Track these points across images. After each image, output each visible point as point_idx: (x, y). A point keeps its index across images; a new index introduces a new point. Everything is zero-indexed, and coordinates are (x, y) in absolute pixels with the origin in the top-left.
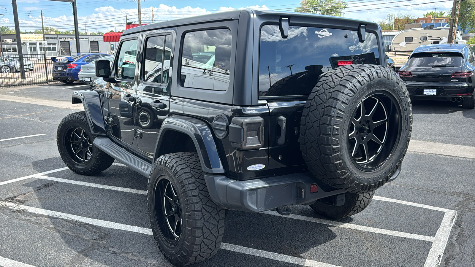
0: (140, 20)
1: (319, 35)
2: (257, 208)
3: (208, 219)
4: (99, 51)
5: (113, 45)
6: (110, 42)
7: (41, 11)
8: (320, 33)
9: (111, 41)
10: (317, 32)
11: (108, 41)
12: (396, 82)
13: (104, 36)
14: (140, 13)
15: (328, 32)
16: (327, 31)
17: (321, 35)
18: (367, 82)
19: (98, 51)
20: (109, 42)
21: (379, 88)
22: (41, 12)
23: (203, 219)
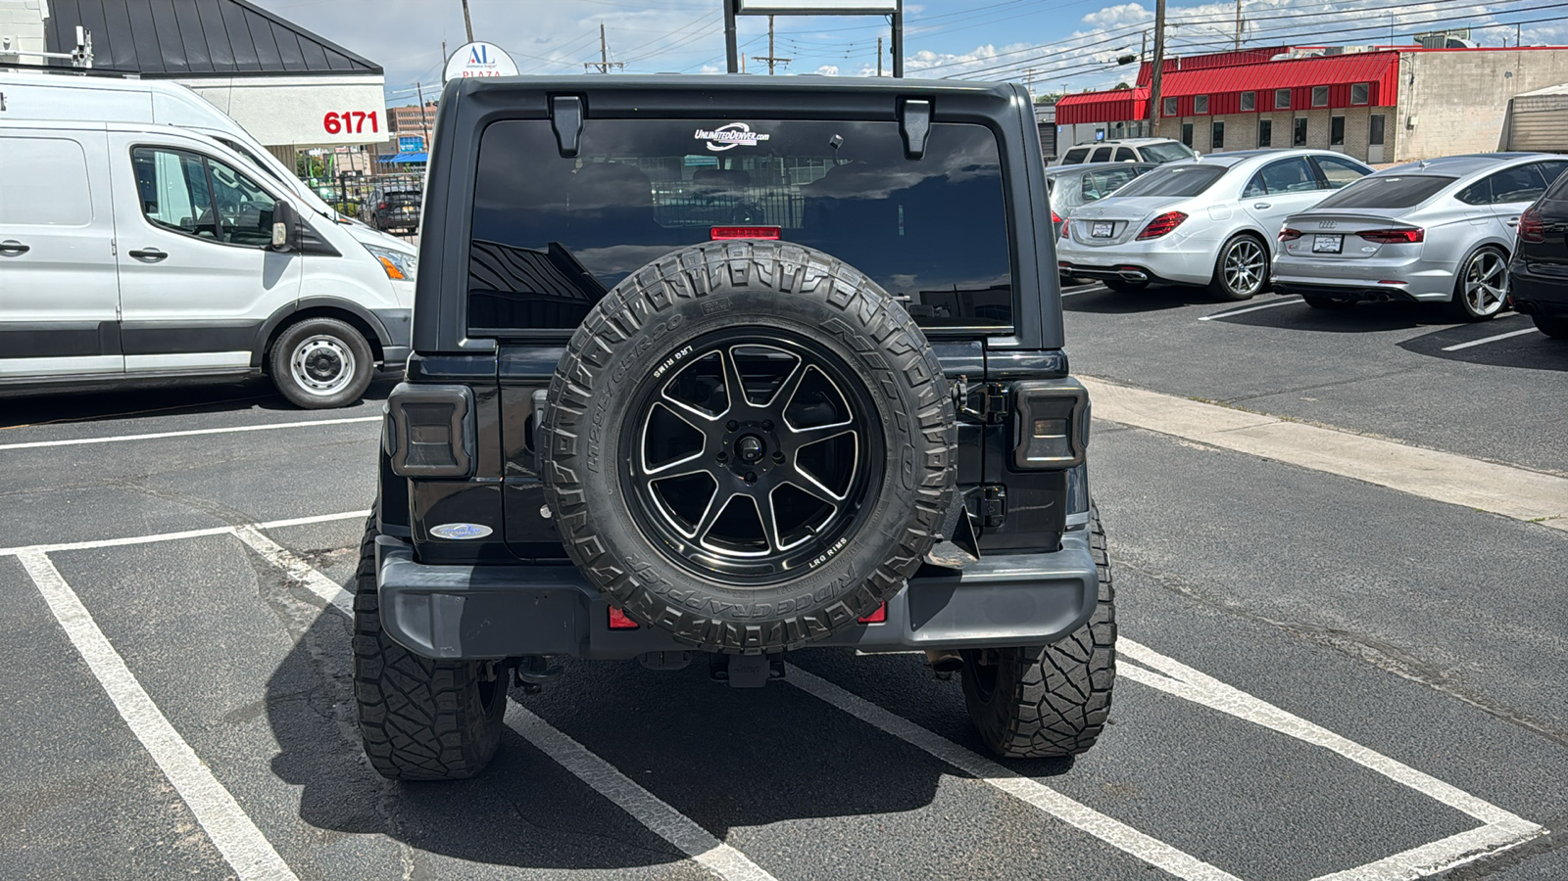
0: (1159, 48)
1: (709, 144)
2: (434, 645)
3: (399, 660)
4: (1055, 153)
5: (1101, 134)
6: (1074, 126)
7: (880, 41)
8: (713, 135)
9: (1077, 122)
10: (701, 135)
11: (1068, 123)
12: (825, 300)
13: (1058, 107)
14: (1160, 24)
15: (751, 131)
16: (747, 128)
17: (716, 143)
18: (680, 299)
19: (1052, 156)
20: (1071, 125)
21: (747, 319)
22: (877, 44)
23: (380, 657)
